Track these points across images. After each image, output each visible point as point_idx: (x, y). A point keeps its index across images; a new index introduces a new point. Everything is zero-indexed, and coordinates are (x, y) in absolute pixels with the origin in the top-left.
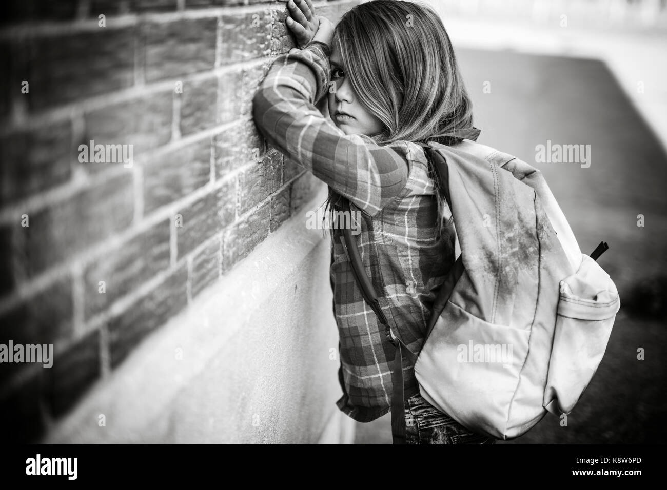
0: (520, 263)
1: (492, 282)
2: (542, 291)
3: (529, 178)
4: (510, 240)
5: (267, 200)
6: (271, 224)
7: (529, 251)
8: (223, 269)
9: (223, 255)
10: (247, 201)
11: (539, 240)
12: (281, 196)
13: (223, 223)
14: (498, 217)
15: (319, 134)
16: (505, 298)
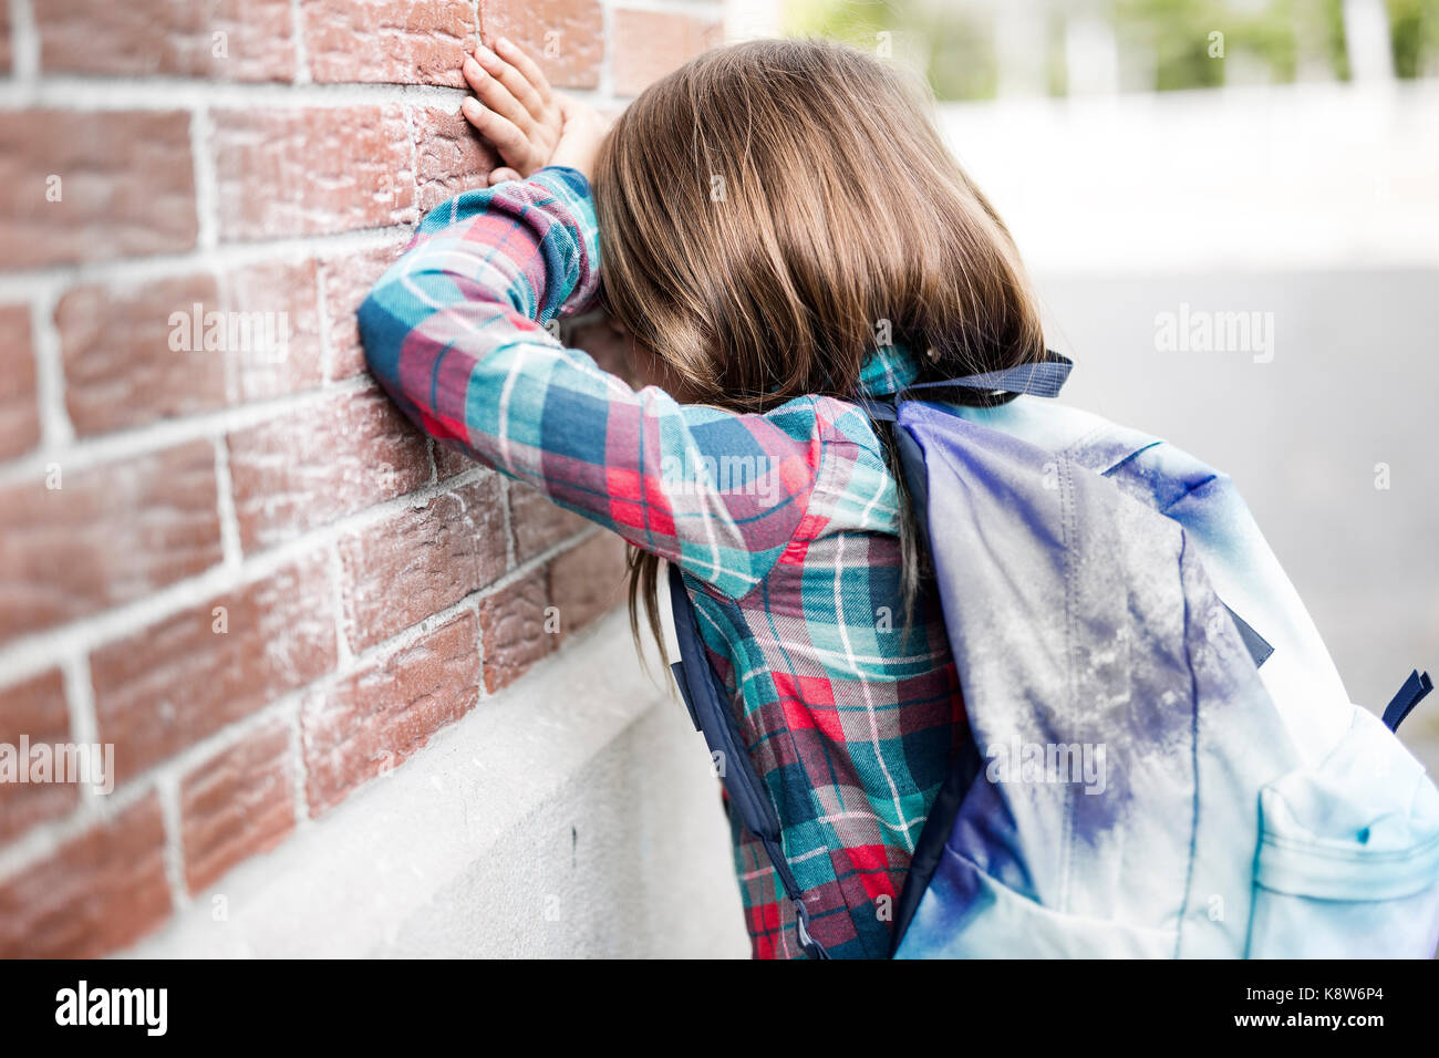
0: (1138, 735)
1: (1055, 794)
2: (1204, 815)
3: (1197, 495)
4: (1105, 673)
5: (461, 608)
6: (486, 672)
7: (1164, 704)
8: (313, 804)
9: (307, 764)
10: (381, 613)
11: (1191, 669)
12: (510, 595)
13: (292, 677)
14: (1073, 607)
15: (549, 395)
16: (1096, 841)
